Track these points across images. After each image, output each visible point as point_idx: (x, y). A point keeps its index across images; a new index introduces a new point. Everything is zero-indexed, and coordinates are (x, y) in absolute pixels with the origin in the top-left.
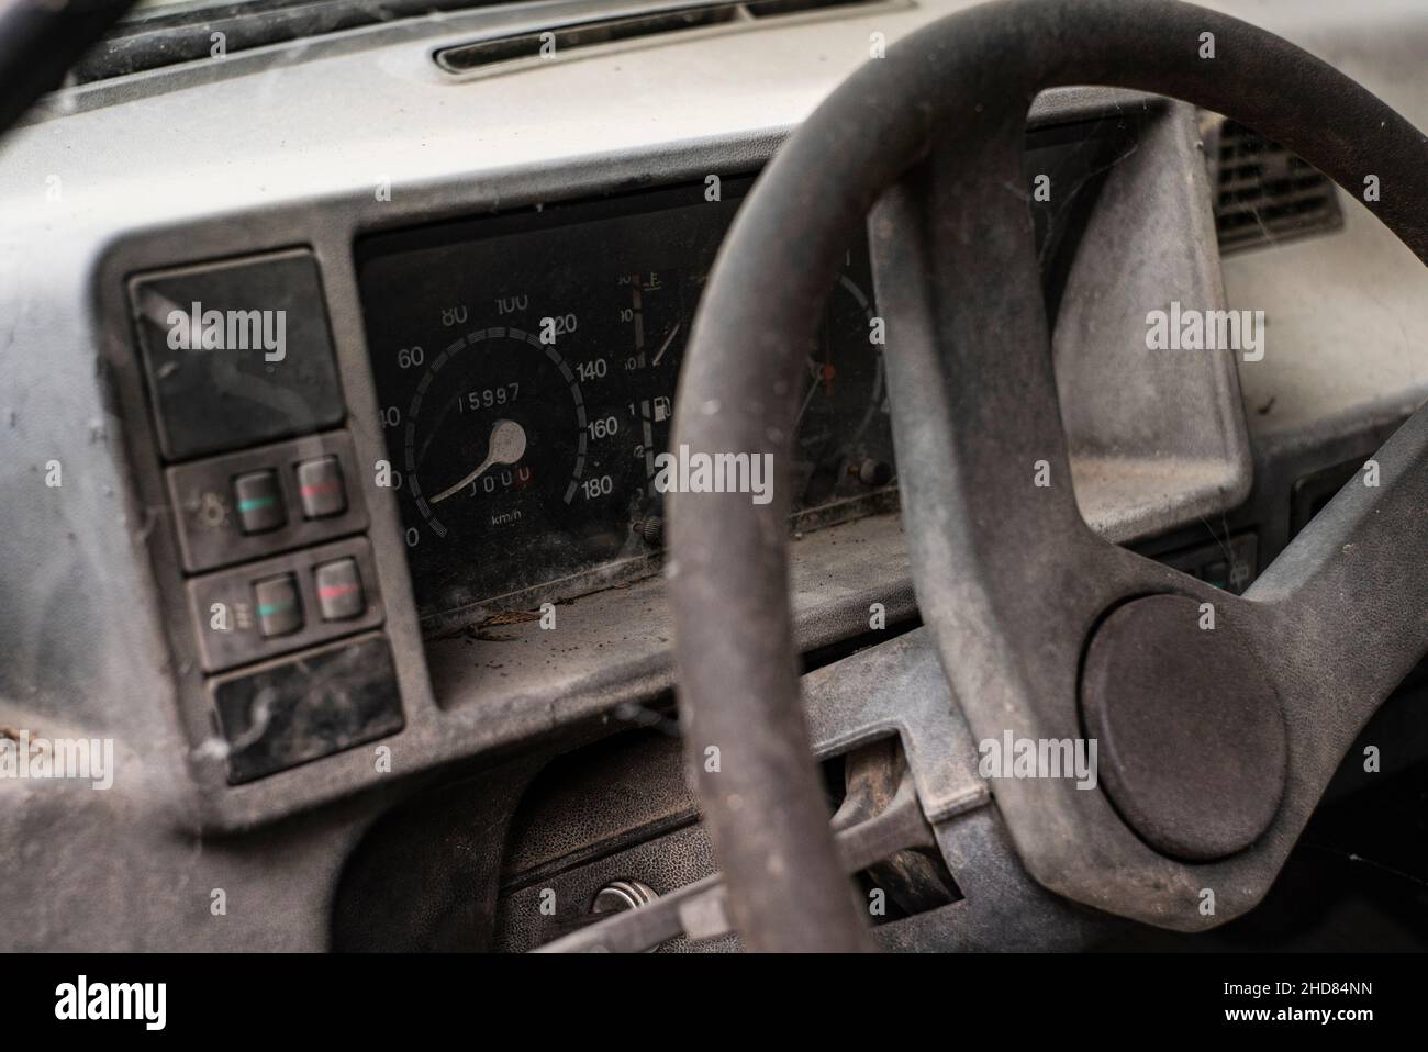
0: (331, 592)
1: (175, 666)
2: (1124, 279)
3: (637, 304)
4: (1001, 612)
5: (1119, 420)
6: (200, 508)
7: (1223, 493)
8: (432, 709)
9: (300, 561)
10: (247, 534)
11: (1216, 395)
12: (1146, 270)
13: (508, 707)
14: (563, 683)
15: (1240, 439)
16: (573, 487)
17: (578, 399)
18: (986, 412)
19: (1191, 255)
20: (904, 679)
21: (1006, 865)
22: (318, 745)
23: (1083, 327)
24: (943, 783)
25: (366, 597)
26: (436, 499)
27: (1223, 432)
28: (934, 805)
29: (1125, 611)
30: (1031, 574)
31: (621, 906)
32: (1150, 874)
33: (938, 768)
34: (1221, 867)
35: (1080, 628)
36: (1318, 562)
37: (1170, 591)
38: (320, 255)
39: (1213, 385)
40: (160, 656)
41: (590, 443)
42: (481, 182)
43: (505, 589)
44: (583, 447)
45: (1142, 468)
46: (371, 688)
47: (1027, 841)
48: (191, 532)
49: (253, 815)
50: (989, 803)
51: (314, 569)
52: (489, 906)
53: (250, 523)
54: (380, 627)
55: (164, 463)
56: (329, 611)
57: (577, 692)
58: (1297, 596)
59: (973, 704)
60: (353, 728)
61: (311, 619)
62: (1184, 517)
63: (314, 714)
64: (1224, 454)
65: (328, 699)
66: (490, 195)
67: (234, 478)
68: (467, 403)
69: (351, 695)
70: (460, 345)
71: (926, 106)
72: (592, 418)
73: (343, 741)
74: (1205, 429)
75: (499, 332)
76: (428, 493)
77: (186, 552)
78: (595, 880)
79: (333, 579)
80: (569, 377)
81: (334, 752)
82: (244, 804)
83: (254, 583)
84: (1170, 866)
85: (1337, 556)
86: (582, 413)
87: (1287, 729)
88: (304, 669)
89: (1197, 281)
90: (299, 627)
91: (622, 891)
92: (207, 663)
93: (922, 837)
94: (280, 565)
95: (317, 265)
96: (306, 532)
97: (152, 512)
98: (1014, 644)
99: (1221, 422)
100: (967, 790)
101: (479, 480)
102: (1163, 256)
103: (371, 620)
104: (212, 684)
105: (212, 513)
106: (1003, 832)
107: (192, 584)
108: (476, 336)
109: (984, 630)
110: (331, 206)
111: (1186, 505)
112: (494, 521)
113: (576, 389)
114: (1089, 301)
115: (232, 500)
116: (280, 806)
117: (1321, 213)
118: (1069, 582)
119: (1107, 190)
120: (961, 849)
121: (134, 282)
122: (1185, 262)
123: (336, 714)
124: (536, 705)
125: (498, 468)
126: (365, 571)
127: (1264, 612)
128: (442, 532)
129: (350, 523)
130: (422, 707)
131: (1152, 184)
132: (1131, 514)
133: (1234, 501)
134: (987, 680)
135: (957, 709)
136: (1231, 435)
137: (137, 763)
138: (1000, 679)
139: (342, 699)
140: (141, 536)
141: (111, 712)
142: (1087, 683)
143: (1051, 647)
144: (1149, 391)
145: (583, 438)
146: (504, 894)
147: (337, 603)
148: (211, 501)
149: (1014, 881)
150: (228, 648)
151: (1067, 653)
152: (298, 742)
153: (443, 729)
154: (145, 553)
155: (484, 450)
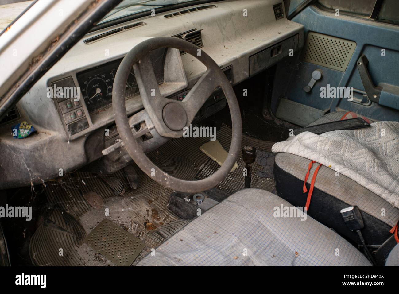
0: (79, 114)
1: (63, 124)
2: (171, 62)
3: (112, 72)
4: (153, 107)
5: (172, 78)
6: (63, 107)
7: (184, 86)
8: (92, 124)
9: (75, 111)
10: (69, 109)
11: (182, 75)
12: (173, 61)
13: (101, 123)
14: (107, 119)
15: (186, 80)
16: (107, 95)
17: (106, 84)
18: (149, 86)
19: (178, 58)
20: (145, 115)
21: (157, 134)
22: (80, 130)
23: (167, 67)
24: (150, 125)
25: (83, 113)
26: (91, 98)
27: (184, 79)
28: (149, 128)
29: (167, 105)
30: (156, 103)
31: (118, 142)
32: (172, 133)
33: (149, 124)
34: (180, 131)
35: (162, 108)
36: (190, 97)
37: (172, 102)
38: (72, 77)
39: (182, 74)
40: (61, 123)
41: (109, 89)
42: (90, 65)
43: (100, 108)
44: (108, 90)
45: (176, 83)
46: (85, 123)
47: (158, 131)
48: (62, 110)
49: (74, 138)
50: (154, 127)
51: (77, 111)
52: (103, 143)
53: (69, 107)
54: (85, 116)
55: (58, 103)
56: (79, 116)
57: (109, 120)
58: (188, 100)
59: (151, 117)
60: (84, 128)
61: (77, 116)
62: (180, 90)
63: (79, 127)
64: (184, 81)
65: (81, 125)
66: (91, 67)
67: (66, 103)
68: (93, 87)
69: (83, 124)
70: (91, 80)
71: (136, 56)
72: (108, 86)
73: (83, 129)
74: (182, 79)
75: (96, 78)
76: (90, 98)
77: (62, 112)
78: (115, 139)
79: (79, 112)
80: (105, 82)
81: (82, 130)
82: (73, 137)
83: (70, 114)
84: (174, 132)
85: (192, 96)
86: (107, 86)
87: (187, 116)
88: (77, 122)
89: (179, 62)
90: (76, 118)
91: (118, 140)
92: (66, 123)
93: (148, 131)
94: (73, 112)
95: (72, 78)
96: (75, 108)
97: (58, 108)
98: (155, 110)
99: (183, 78)
100: (152, 126)
101: (96, 96)
102: (175, 59)
103: (84, 116)
104: (67, 125)
105: (64, 107)
106: (156, 130)
107: (63, 115)
108: (93, 79)
109: (151, 110)
110: (73, 71)
111: (180, 88)
112: (98, 100)
113: (106, 83)
114: (167, 64)
115: (66, 105)
116: (77, 137)
117: (201, 45)
118: (160, 103)
119: (168, 52)
120: (153, 132)
121: (52, 84)
122: (177, 60)
123: (81, 126)
124: (104, 122)
125: (98, 94)
126: (83, 111)
127: (184, 103)
128: (92, 102)
129: (80, 106)
130: (91, 124)
131: (173, 51)
132: (173, 90)
133: (186, 87)
134: (152, 115)
135: (150, 118)
136: (185, 79)
137: (60, 134)
138: (153, 114)
139: (82, 125)
140: (57, 111)
141: (57, 129)
142: (163, 113)
143: (158, 110)
144: (176, 75)
145: (108, 89)
146: (104, 142)
147: (80, 114)
148: (64, 106)
149: (158, 135)
150: (68, 121)
151: (161, 111)
152: (78, 130)
153: (94, 126)
154: (58, 112)
155: (96, 92)
